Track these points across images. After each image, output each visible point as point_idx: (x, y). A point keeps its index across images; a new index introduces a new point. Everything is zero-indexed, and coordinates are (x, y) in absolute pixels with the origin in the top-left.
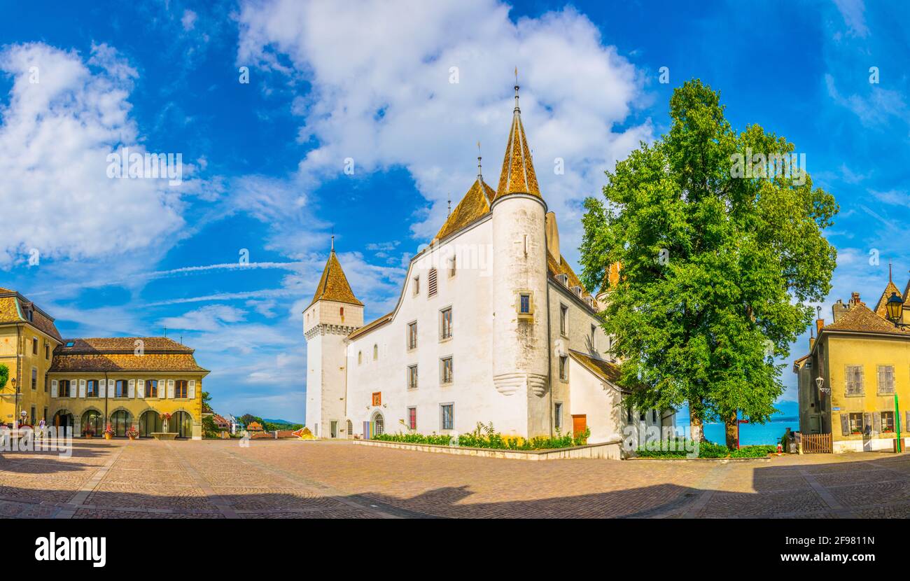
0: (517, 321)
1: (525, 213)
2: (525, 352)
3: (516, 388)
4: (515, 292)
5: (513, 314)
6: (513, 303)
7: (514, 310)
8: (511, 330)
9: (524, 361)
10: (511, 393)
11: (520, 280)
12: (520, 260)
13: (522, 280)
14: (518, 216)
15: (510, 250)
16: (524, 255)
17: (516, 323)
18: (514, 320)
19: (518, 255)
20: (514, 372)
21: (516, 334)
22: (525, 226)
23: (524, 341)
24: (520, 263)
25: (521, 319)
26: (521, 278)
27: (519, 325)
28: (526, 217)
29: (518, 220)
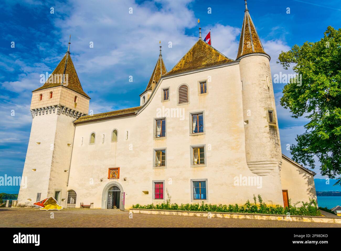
0: (268, 127)
1: (265, 64)
2: (275, 147)
3: (271, 171)
4: (265, 109)
5: (265, 122)
6: (265, 116)
7: (266, 120)
8: (265, 132)
9: (275, 153)
10: (265, 174)
11: (268, 102)
12: (266, 90)
13: (269, 102)
14: (262, 65)
15: (259, 84)
16: (268, 88)
17: (268, 128)
18: (267, 126)
19: (264, 87)
20: (270, 160)
21: (269, 135)
22: (266, 72)
23: (274, 140)
24: (266, 92)
25: (271, 126)
26: (268, 101)
27: (270, 129)
28: (266, 66)
29: (262, 68)
